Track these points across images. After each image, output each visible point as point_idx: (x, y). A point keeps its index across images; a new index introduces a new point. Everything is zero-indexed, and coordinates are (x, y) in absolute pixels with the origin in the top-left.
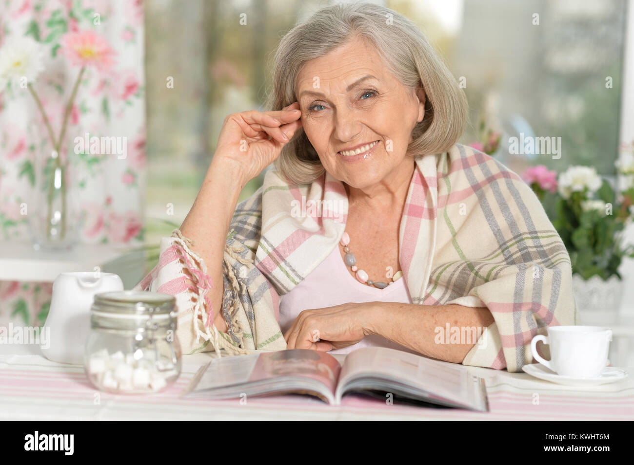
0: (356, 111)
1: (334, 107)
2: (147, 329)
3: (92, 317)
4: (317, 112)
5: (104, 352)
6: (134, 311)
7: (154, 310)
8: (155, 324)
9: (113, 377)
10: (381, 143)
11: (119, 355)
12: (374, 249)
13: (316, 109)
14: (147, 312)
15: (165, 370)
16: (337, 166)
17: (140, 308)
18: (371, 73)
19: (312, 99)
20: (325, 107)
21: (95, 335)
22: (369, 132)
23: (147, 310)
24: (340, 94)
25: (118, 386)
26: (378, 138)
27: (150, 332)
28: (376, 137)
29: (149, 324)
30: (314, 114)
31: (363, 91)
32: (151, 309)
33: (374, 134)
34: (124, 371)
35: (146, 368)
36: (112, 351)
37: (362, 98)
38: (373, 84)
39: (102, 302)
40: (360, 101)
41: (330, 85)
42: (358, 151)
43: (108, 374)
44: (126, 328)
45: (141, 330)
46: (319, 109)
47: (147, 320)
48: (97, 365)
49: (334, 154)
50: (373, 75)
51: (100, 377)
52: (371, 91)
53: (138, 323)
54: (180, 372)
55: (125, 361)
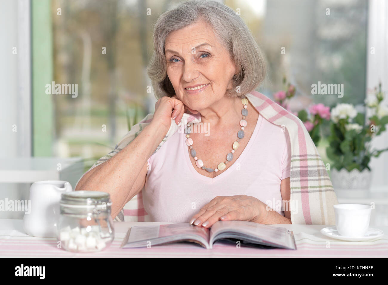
0: (197, 65)
1: (183, 61)
2: (93, 213)
3: (61, 207)
4: (174, 63)
5: (69, 228)
6: (85, 203)
7: (98, 202)
8: (99, 211)
9: (75, 243)
10: (210, 85)
11: (77, 229)
12: (206, 150)
13: (174, 61)
14: (93, 203)
15: (105, 238)
16: (184, 96)
17: (89, 201)
18: (207, 42)
19: (172, 55)
20: (179, 61)
21: (62, 218)
22: (204, 78)
23: (94, 202)
24: (188, 53)
25: (78, 247)
26: (208, 82)
27: (95, 216)
28: (207, 81)
29: (95, 210)
30: (173, 64)
31: (201, 53)
32: (96, 202)
33: (206, 79)
34: (81, 239)
35: (93, 236)
36: (73, 227)
37: (201, 57)
38: (209, 49)
39: (66, 198)
40: (199, 59)
41: (182, 47)
42: (196, 88)
43: (71, 241)
44: (80, 213)
45: (90, 214)
46: (176, 61)
47: (94, 208)
48: (65, 236)
49: (182, 90)
50: (209, 43)
51: (66, 243)
52: (207, 53)
53: (88, 210)
54: (113, 238)
55: (81, 233)
